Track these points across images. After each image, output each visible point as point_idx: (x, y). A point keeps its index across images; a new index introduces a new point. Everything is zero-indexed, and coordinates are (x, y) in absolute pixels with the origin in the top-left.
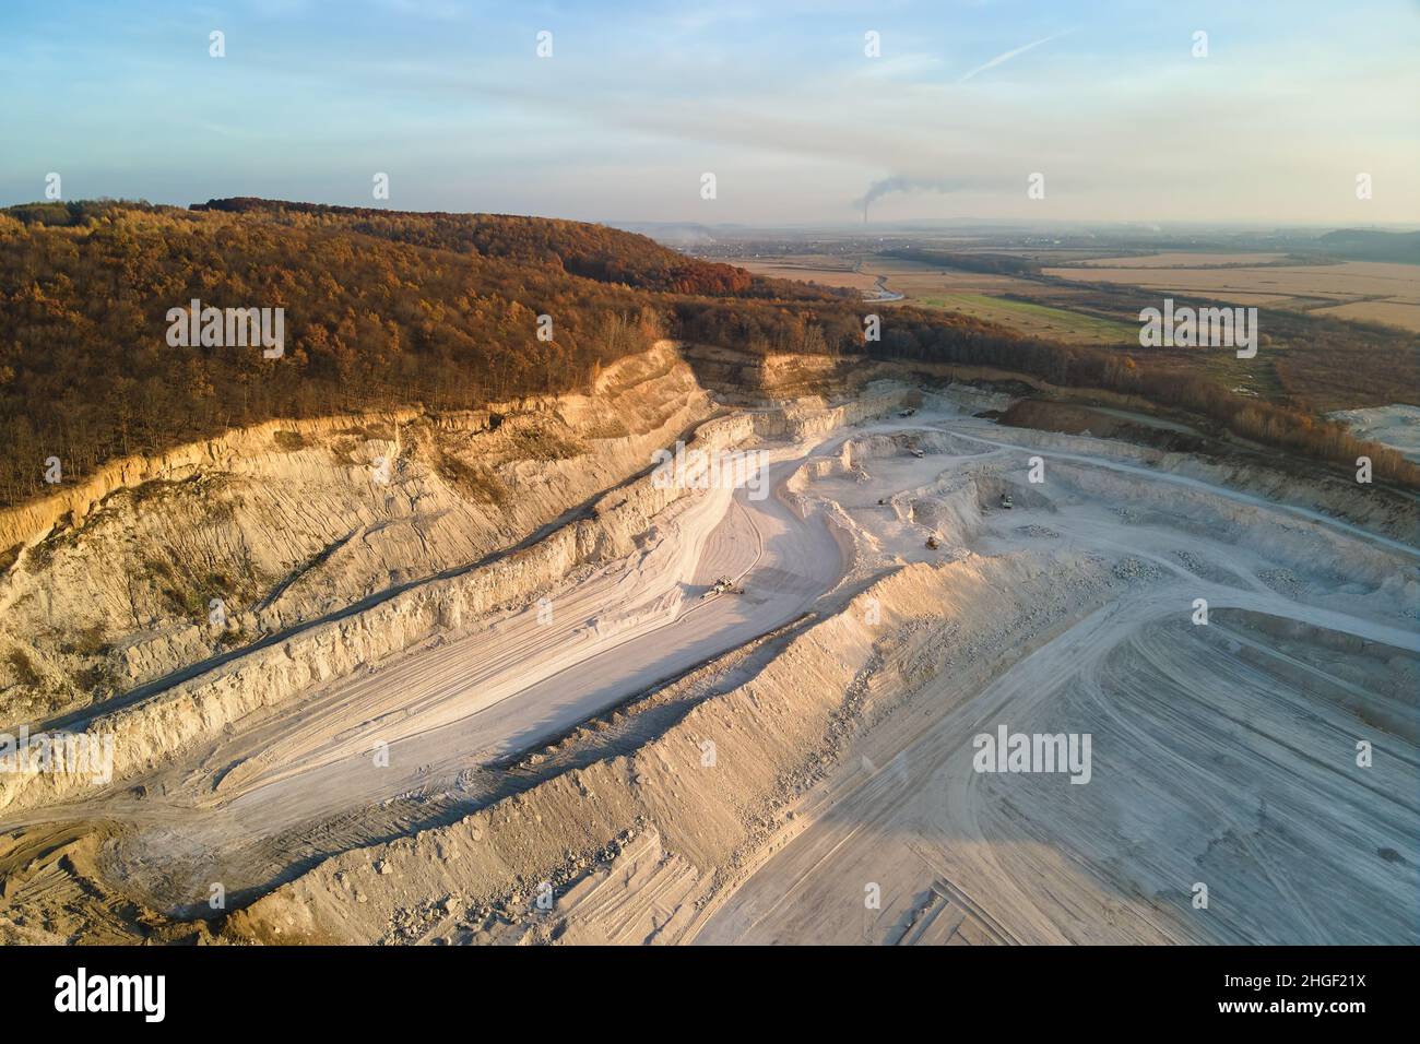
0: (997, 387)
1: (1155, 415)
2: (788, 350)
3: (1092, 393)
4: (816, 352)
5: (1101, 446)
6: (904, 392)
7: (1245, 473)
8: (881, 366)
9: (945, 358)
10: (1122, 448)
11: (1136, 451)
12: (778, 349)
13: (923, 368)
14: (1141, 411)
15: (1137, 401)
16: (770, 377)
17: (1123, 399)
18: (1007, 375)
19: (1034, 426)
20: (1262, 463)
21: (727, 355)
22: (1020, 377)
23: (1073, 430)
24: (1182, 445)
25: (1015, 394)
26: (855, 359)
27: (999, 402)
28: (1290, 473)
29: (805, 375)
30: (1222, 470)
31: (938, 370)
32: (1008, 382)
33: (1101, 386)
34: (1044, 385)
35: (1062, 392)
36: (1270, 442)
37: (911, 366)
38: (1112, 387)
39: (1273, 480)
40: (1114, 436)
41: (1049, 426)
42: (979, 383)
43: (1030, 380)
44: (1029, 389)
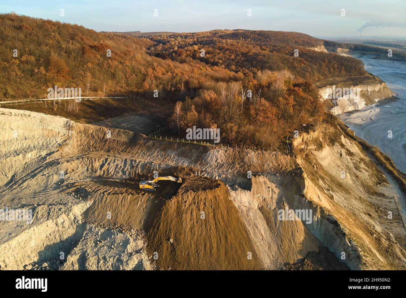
0: (374, 54)
1: (396, 58)
2: (341, 48)
4: (345, 48)
8: (356, 52)
9: (366, 51)
12: (339, 47)
13: (363, 52)
15: (394, 56)
16: (338, 51)
18: (376, 53)
21: (332, 48)
25: (376, 55)
26: (352, 50)
27: (374, 56)
29: (344, 51)
31: (365, 53)
37: (361, 52)
41: (380, 59)
42: (371, 54)
44: (379, 55)
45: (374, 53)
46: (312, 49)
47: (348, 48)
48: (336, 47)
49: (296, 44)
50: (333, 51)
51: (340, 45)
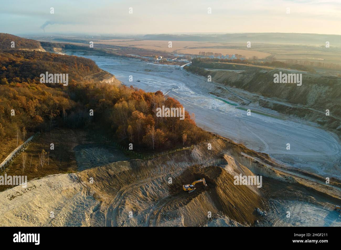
1: (99, 53)
2: (56, 47)
3: (92, 52)
4: (59, 48)
5: (94, 56)
6: (71, 53)
7: (107, 57)
8: (67, 50)
10: (96, 56)
11: (97, 57)
13: (73, 50)
14: (98, 53)
15: (97, 52)
16: (55, 50)
17: (96, 52)
18: (83, 50)
19: (87, 55)
20: (108, 56)
21: (49, 48)
22: (84, 50)
23: (91, 55)
24: (101, 55)
25: (84, 52)
26: (64, 49)
28: (110, 56)
29: (59, 50)
30: (105, 57)
31: (74, 50)
32: (83, 51)
33: (93, 51)
34: (87, 51)
35: (89, 52)
36: (109, 54)
37: (71, 50)
38: (95, 51)
39: (109, 57)
40: (95, 55)
42: (80, 52)
43: (86, 51)
44: (86, 52)
45: (82, 50)
46: (36, 50)
47: (61, 48)
48: (52, 47)
49: (22, 46)
50: (50, 50)
51: (55, 45)
